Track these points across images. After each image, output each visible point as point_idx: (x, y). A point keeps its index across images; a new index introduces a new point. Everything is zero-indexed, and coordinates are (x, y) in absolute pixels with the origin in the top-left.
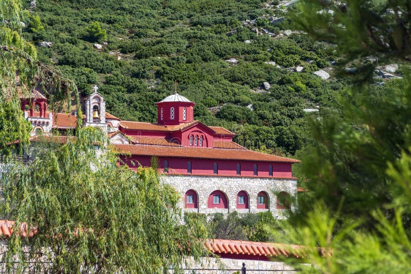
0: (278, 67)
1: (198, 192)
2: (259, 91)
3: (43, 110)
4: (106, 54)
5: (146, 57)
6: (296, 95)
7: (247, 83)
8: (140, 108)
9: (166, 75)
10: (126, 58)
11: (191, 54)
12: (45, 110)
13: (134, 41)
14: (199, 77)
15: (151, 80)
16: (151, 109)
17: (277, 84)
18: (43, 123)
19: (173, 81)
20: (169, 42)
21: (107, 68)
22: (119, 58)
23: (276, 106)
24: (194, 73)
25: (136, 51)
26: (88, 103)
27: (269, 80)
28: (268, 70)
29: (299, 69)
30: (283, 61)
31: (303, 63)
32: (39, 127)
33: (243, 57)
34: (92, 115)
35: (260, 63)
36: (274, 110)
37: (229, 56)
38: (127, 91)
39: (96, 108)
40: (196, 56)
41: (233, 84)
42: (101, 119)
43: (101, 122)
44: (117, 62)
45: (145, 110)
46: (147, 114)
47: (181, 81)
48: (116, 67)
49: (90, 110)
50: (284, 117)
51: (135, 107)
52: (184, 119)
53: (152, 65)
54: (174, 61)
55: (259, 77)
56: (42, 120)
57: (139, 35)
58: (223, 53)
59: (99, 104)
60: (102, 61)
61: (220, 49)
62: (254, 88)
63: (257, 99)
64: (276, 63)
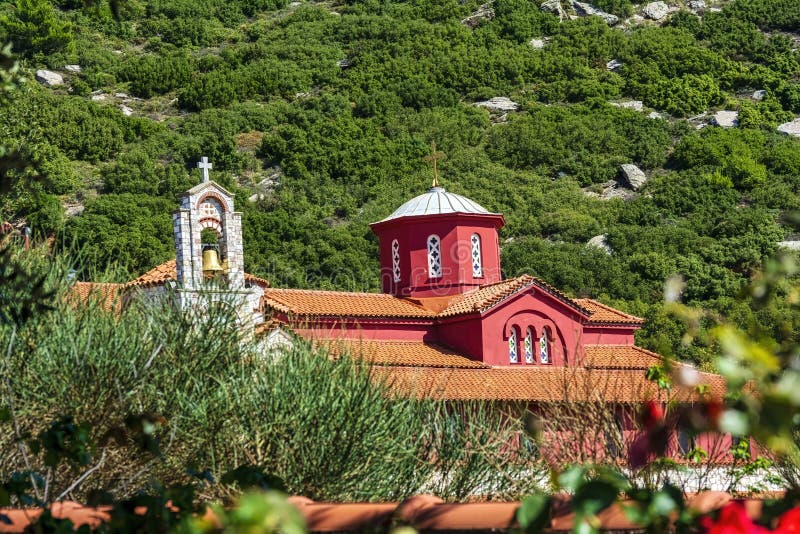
0: (654, 115)
2: (612, 193)
4: (84, 100)
6: (738, 201)
7: (568, 171)
9: (297, 155)
10: (150, 110)
11: (365, 88)
14: (409, 159)
17: (666, 167)
20: (282, 56)
21: (99, 144)
22: (127, 112)
23: (684, 235)
24: (390, 144)
25: (179, 86)
26: (184, 221)
27: (636, 160)
28: (629, 126)
29: (725, 118)
30: (667, 96)
31: (732, 100)
33: (530, 88)
35: (596, 106)
36: (681, 251)
37: (485, 90)
40: (383, 93)
41: (524, 175)
42: (231, 276)
43: (232, 287)
44: (125, 122)
47: (352, 173)
48: (126, 139)
50: (718, 270)
52: (477, 273)
53: (243, 127)
54: (313, 113)
55: (605, 148)
58: (467, 80)
59: (222, 224)
60: (80, 121)
61: (457, 68)
62: (593, 186)
63: (614, 219)
64: (646, 103)
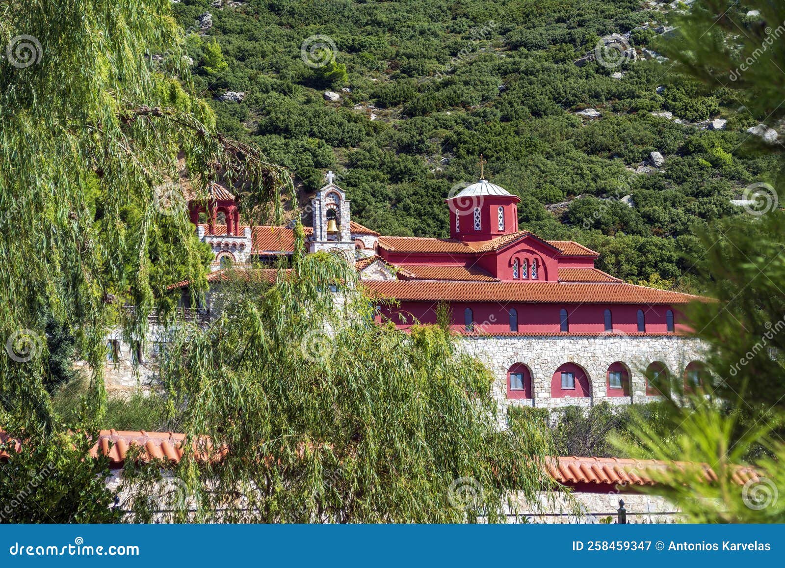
0: (678, 121)
1: (532, 368)
2: (642, 170)
3: (232, 222)
4: (347, 110)
5: (424, 112)
6: (714, 175)
7: (620, 155)
8: (416, 210)
9: (462, 145)
10: (386, 116)
11: (510, 103)
12: (236, 220)
13: (399, 83)
14: (527, 147)
15: (434, 156)
16: (437, 211)
17: (677, 154)
18: (234, 245)
19: (476, 156)
20: (466, 83)
21: (350, 137)
22: (373, 117)
23: (676, 196)
24: (517, 139)
25: (404, 101)
26: (317, 206)
27: (660, 148)
28: (659, 128)
29: (718, 124)
30: (686, 109)
31: (724, 112)
32: (227, 254)
33: (608, 105)
34: (325, 228)
35: (643, 116)
36: (674, 205)
37: (582, 105)
38: (390, 179)
39: (332, 214)
40: (520, 107)
41: (593, 158)
42: (343, 234)
43: (343, 240)
44: (369, 124)
45: (425, 215)
46: (430, 222)
47: (492, 156)
48: (368, 134)
49: (321, 217)
50: (692, 217)
51: (407, 209)
52: (501, 228)
53: (435, 127)
54: (478, 119)
55: (642, 142)
56: (230, 241)
57: (409, 72)
58: (571, 98)
59: (338, 206)
60: (340, 125)
61: (565, 92)
62: (633, 164)
63: (639, 185)
64: (674, 113)
